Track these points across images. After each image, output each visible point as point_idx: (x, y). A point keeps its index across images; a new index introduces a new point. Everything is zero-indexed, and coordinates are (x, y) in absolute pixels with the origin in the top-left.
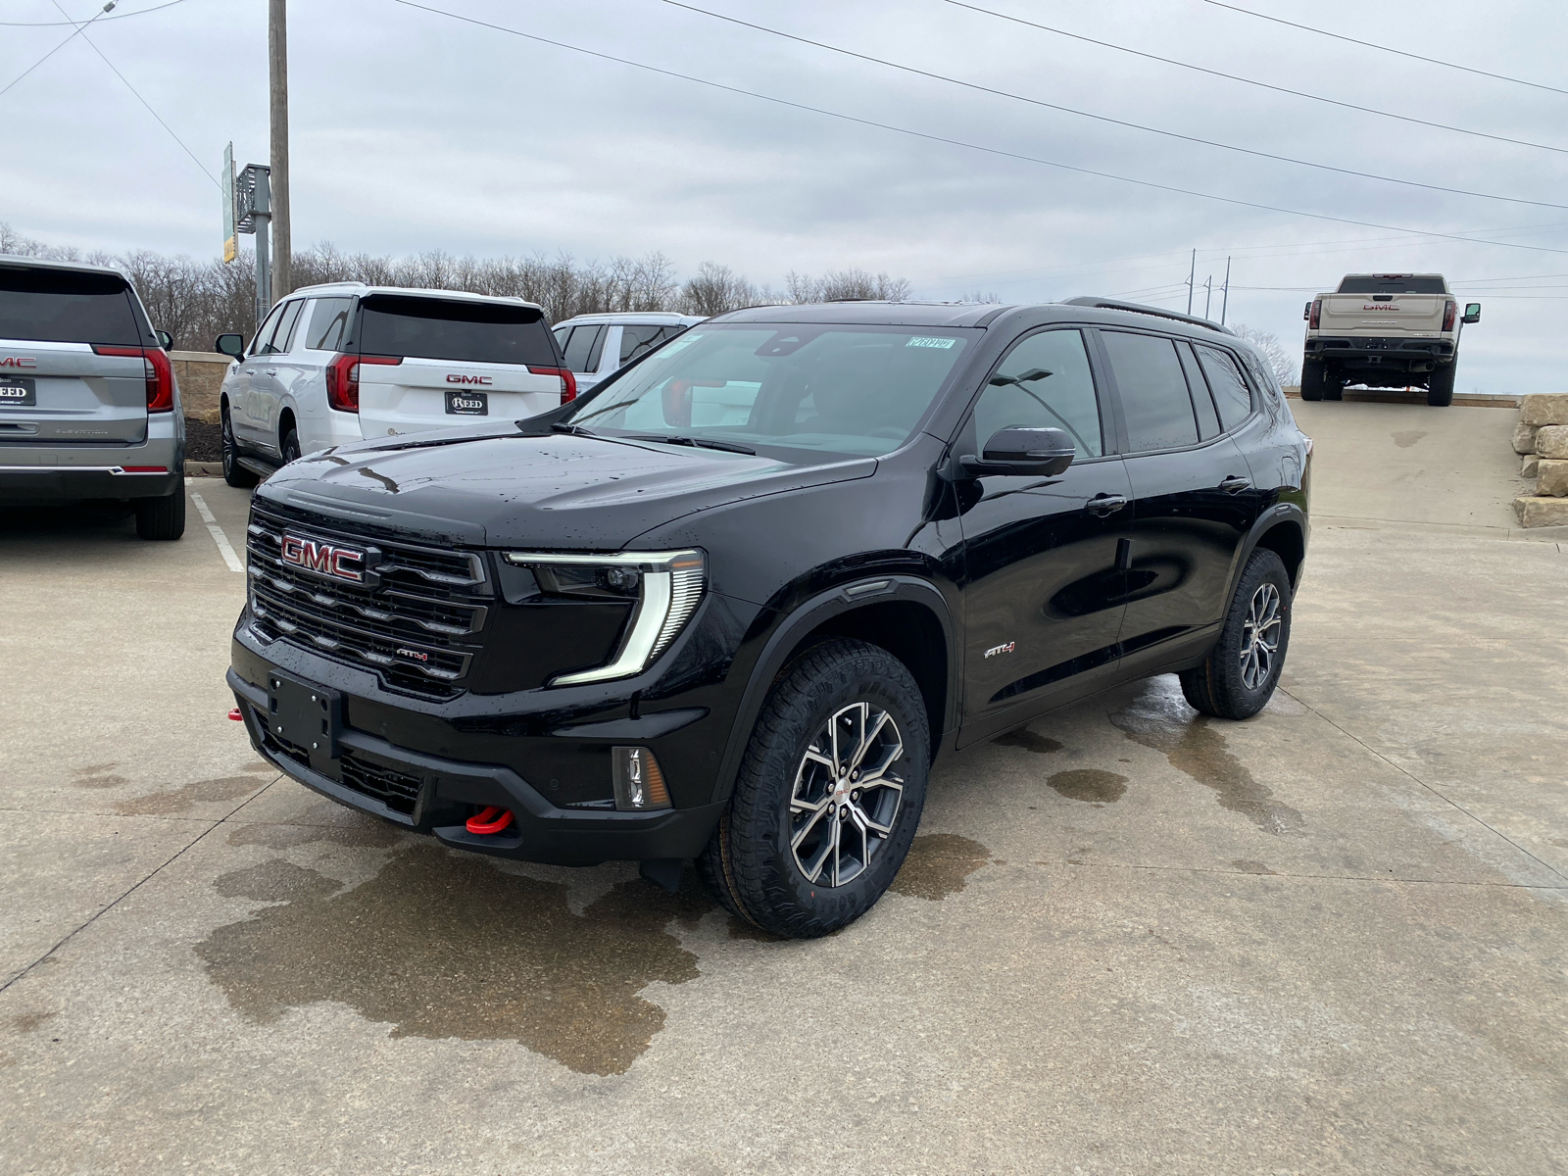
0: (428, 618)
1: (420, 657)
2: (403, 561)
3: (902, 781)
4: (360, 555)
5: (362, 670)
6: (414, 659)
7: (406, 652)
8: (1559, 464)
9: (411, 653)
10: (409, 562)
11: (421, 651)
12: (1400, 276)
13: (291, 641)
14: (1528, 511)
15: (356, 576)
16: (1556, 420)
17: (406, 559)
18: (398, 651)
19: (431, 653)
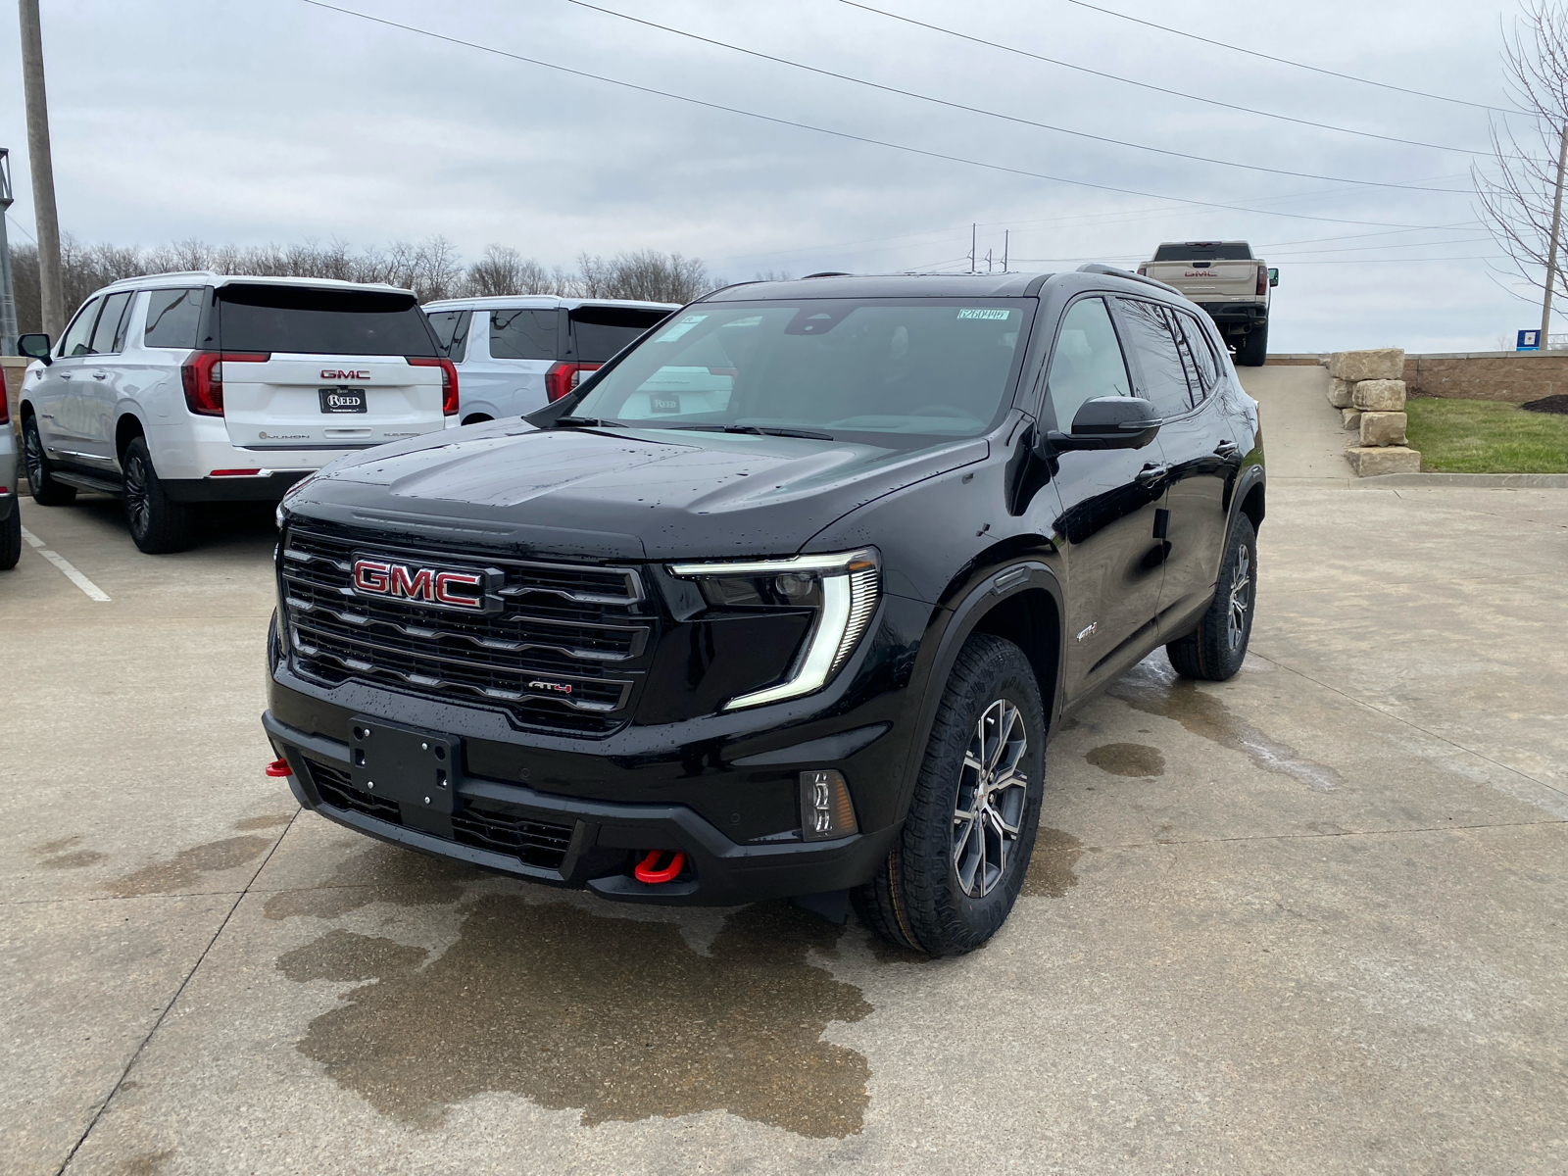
0: (572, 645)
1: (561, 689)
2: (535, 582)
3: (1025, 777)
4: (477, 578)
5: (483, 709)
6: (552, 692)
7: (541, 685)
8: (1383, 416)
9: (549, 686)
10: (542, 583)
11: (563, 682)
12: (1209, 244)
13: (367, 682)
14: (1364, 461)
15: (474, 603)
16: (1370, 375)
17: (539, 580)
18: (531, 685)
19: (576, 684)
